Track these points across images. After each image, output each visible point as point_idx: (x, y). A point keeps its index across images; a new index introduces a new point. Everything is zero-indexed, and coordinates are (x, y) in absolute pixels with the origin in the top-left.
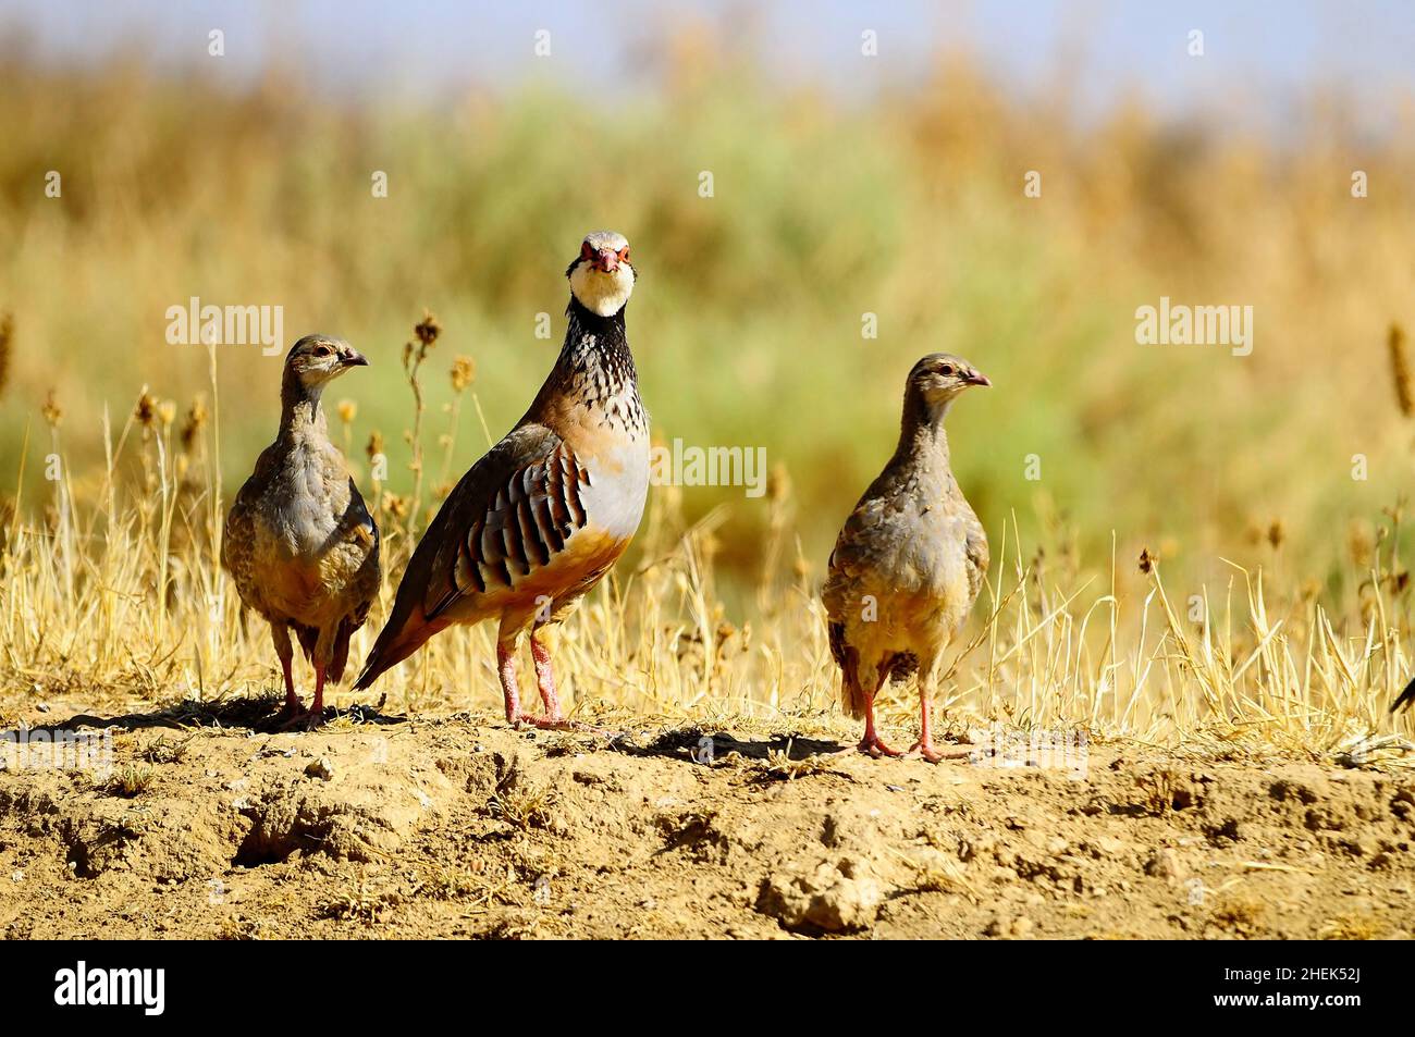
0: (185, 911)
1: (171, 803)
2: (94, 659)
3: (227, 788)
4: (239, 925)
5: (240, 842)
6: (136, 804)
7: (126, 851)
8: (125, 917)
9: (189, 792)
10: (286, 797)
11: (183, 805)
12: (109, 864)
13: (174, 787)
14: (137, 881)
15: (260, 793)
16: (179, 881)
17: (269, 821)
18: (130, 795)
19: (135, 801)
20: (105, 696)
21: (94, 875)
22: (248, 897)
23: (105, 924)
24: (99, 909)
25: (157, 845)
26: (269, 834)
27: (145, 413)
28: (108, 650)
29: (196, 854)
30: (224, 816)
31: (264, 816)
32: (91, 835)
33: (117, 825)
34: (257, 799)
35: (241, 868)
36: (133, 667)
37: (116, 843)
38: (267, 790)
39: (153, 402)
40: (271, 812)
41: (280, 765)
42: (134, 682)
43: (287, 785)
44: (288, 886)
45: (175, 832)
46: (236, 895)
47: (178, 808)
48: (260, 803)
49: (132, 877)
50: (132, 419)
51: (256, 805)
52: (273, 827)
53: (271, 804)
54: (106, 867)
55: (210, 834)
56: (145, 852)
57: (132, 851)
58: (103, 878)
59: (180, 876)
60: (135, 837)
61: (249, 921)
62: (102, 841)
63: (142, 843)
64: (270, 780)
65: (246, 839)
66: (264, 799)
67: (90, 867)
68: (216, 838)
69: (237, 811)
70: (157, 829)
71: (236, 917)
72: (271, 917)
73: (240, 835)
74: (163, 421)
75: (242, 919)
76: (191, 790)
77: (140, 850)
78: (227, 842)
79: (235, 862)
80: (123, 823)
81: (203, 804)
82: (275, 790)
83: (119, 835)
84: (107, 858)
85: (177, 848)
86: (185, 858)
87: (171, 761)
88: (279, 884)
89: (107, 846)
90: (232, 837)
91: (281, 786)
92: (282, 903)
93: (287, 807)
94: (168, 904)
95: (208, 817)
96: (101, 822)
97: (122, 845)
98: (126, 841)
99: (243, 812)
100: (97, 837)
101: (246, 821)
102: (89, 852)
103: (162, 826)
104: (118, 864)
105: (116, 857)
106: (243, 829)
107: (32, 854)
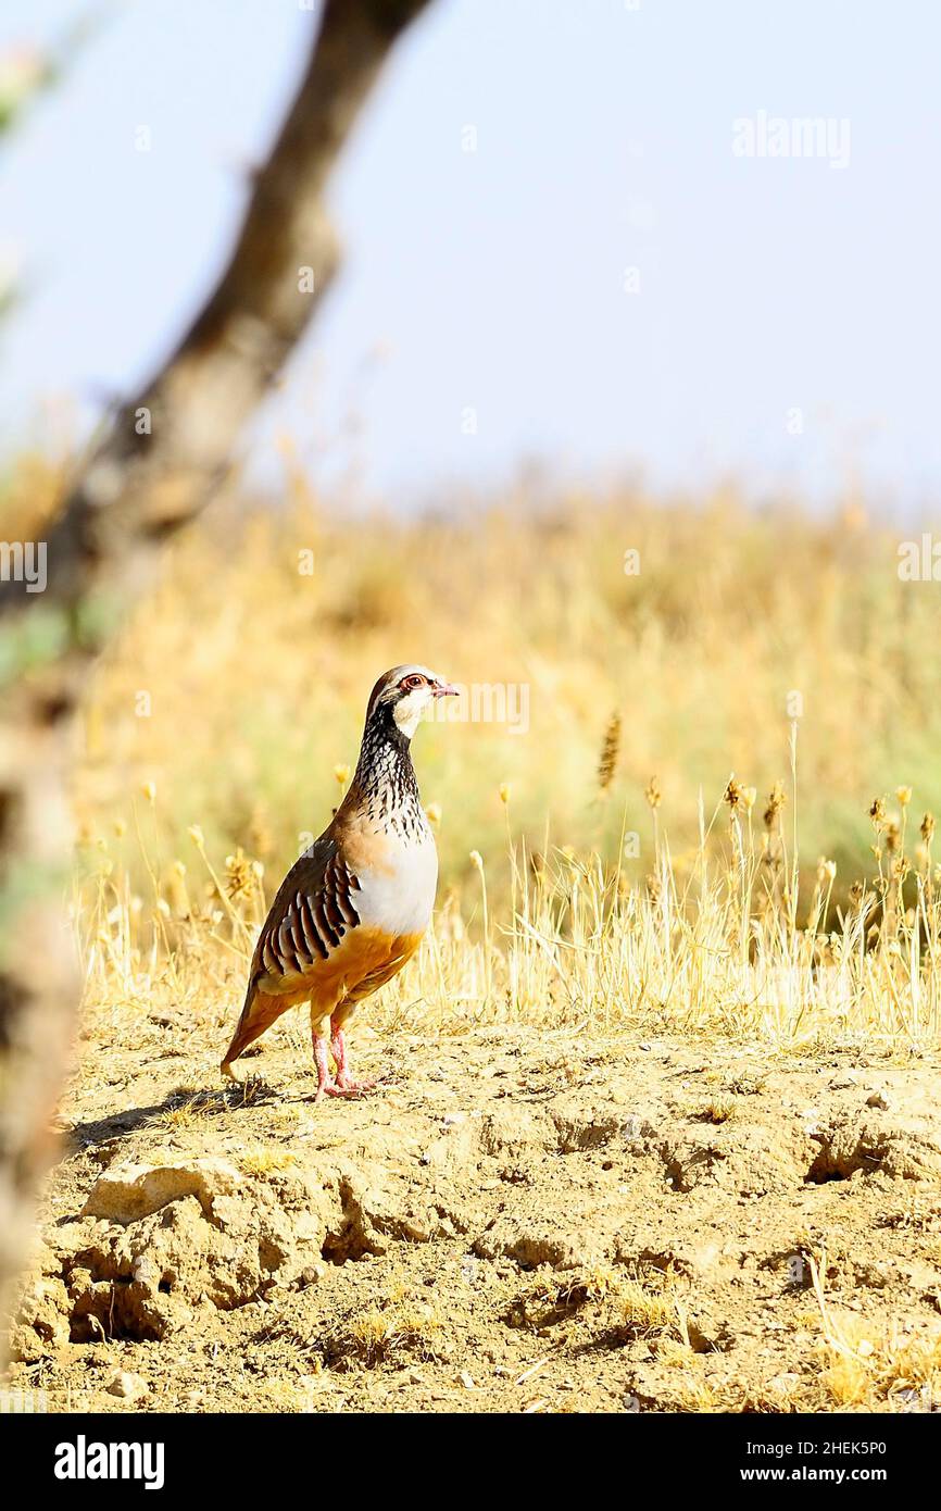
0: (764, 1220)
1: (753, 1129)
2: (687, 1006)
3: (800, 1116)
4: (811, 1233)
5: (811, 1163)
6: (723, 1129)
7: (714, 1169)
8: (714, 1226)
9: (768, 1120)
10: (850, 1124)
11: (763, 1130)
12: (700, 1180)
13: (756, 1115)
14: (724, 1195)
15: (828, 1120)
16: (760, 1195)
17: (836, 1145)
18: (718, 1122)
19: (722, 1127)
20: (697, 1038)
21: (687, 1189)
22: (817, 1209)
23: (696, 1231)
24: (692, 1219)
25: (740, 1165)
26: (836, 1157)
27: (732, 797)
28: (700, 998)
29: (773, 1172)
30: (798, 1140)
31: (831, 1140)
32: (685, 1156)
33: (706, 1148)
34: (826, 1126)
35: (812, 1184)
36: (721, 1012)
37: (706, 1162)
38: (834, 1119)
39: (739, 788)
40: (837, 1137)
41: (845, 1096)
42: (721, 1025)
43: (851, 1114)
44: (852, 1200)
45: (755, 1153)
46: (807, 1208)
47: (758, 1133)
48: (828, 1129)
49: (719, 1192)
50: (722, 801)
51: (825, 1131)
52: (839, 1150)
53: (837, 1130)
54: (698, 1183)
55: (785, 1155)
56: (730, 1171)
57: (719, 1168)
58: (695, 1193)
59: (761, 1191)
60: (723, 1158)
61: (818, 1230)
62: (693, 1161)
63: (728, 1163)
64: (836, 1109)
65: (816, 1160)
66: (832, 1126)
67: (684, 1183)
68: (791, 1159)
69: (809, 1136)
70: (741, 1150)
71: (808, 1226)
72: (837, 1226)
73: (811, 1157)
74: (747, 804)
75: (813, 1228)
76: (770, 1118)
77: (726, 1169)
78: (800, 1162)
79: (807, 1179)
80: (712, 1146)
81: (780, 1131)
82: (841, 1118)
83: (711, 1155)
84: (698, 1175)
85: (757, 1167)
86: (764, 1175)
87: (753, 1093)
88: (844, 1199)
89: (699, 1164)
90: (804, 1158)
91: (846, 1114)
92: (847, 1215)
93: (851, 1133)
94: (750, 1215)
95: (784, 1141)
96: (694, 1145)
97: (710, 1164)
98: (714, 1161)
99: (813, 1137)
100: (690, 1158)
101: (817, 1145)
102: (683, 1170)
103: (745, 1149)
104: (707, 1180)
105: (706, 1175)
106: (813, 1152)
107: (635, 1171)
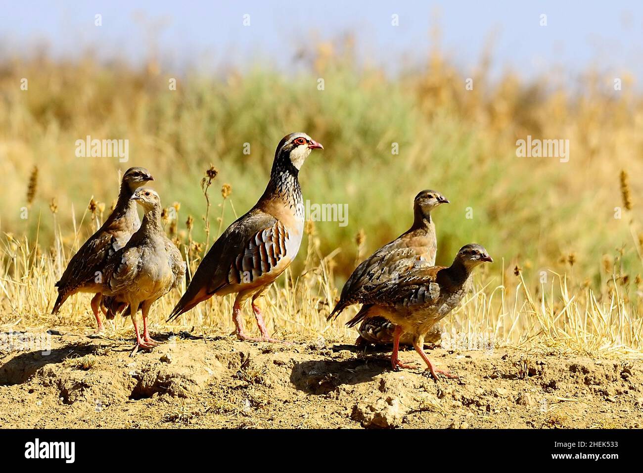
0: (109, 418)
1: (103, 373)
2: (71, 312)
3: (127, 367)
4: (132, 424)
5: (132, 390)
6: (89, 373)
7: (85, 393)
8: (84, 421)
9: (111, 368)
10: (152, 370)
11: (109, 374)
12: (77, 398)
13: (105, 366)
14: (89, 406)
15: (141, 368)
16: (107, 406)
17: (145, 381)
18: (86, 369)
20: (76, 328)
21: (71, 403)
22: (136, 413)
23: (75, 423)
24: (73, 417)
25: (97, 390)
26: (145, 386)
27: (93, 208)
28: (77, 308)
29: (114, 394)
30: (126, 378)
31: (143, 378)
32: (69, 386)
33: (80, 382)
34: (140, 371)
35: (133, 400)
36: (88, 315)
37: (80, 389)
38: (144, 368)
39: (96, 203)
40: (145, 377)
41: (149, 356)
42: (88, 321)
43: (152, 365)
44: (153, 408)
45: (105, 385)
46: (131, 412)
47: (106, 375)
48: (141, 373)
49: (87, 404)
50: (87, 210)
51: (139, 374)
52: (146, 383)
53: (145, 373)
54: (76, 400)
55: (120, 386)
56: (92, 394)
57: (87, 393)
58: (75, 404)
59: (107, 403)
60: (89, 387)
61: (136, 423)
62: (74, 389)
63: (91, 390)
64: (145, 363)
65: (135, 388)
66: (143, 371)
67: (69, 400)
68: (122, 387)
69: (131, 376)
70: (97, 383)
71: (131, 421)
72: (145, 421)
73: (133, 386)
74: (100, 211)
75: (133, 422)
76: (112, 367)
77: (90, 393)
78: (127, 389)
79: (130, 398)
80: (83, 381)
81: (117, 373)
82: (147, 367)
83: (81, 386)
84: (77, 396)
85: (106, 392)
86: (109, 396)
87: (103, 354)
88: (149, 407)
89: (76, 390)
90: (129, 387)
91: (150, 365)
92: (150, 415)
93: (152, 375)
94: (102, 416)
95: (119, 378)
96: (74, 380)
97: (83, 390)
98: (84, 389)
99: (133, 377)
100: (72, 387)
101: (135, 381)
102: (69, 393)
103: (99, 382)
104: (81, 398)
105: (81, 395)
106: (134, 384)
107: (45, 394)
